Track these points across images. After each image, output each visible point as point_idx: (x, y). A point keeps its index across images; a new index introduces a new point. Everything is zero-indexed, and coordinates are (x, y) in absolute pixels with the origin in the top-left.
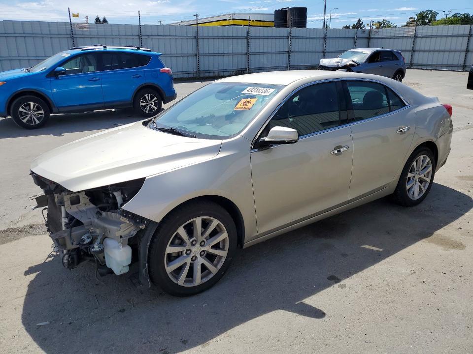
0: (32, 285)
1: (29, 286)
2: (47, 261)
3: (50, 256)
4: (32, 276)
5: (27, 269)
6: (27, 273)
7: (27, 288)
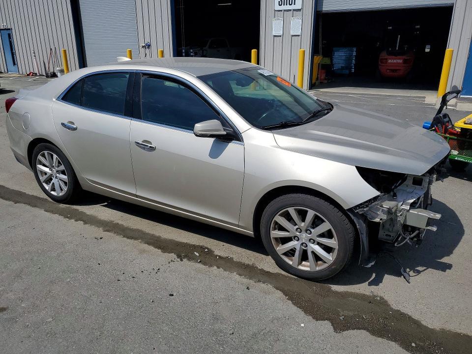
0: (449, 253)
1: (452, 253)
2: (425, 268)
3: (419, 272)
4: (445, 260)
5: (448, 270)
6: (449, 266)
7: (454, 252)
